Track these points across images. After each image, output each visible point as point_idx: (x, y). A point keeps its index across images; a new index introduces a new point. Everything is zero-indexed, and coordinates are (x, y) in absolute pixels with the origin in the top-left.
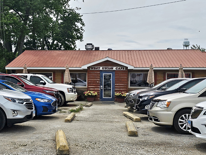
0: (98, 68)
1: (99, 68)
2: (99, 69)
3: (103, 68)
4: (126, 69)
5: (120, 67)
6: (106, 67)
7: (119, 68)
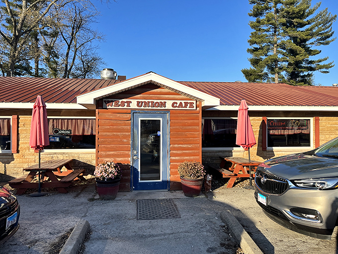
0: (126, 104)
1: (129, 103)
2: (129, 106)
3: (138, 103)
4: (196, 108)
5: (183, 102)
6: (147, 101)
7: (181, 103)
